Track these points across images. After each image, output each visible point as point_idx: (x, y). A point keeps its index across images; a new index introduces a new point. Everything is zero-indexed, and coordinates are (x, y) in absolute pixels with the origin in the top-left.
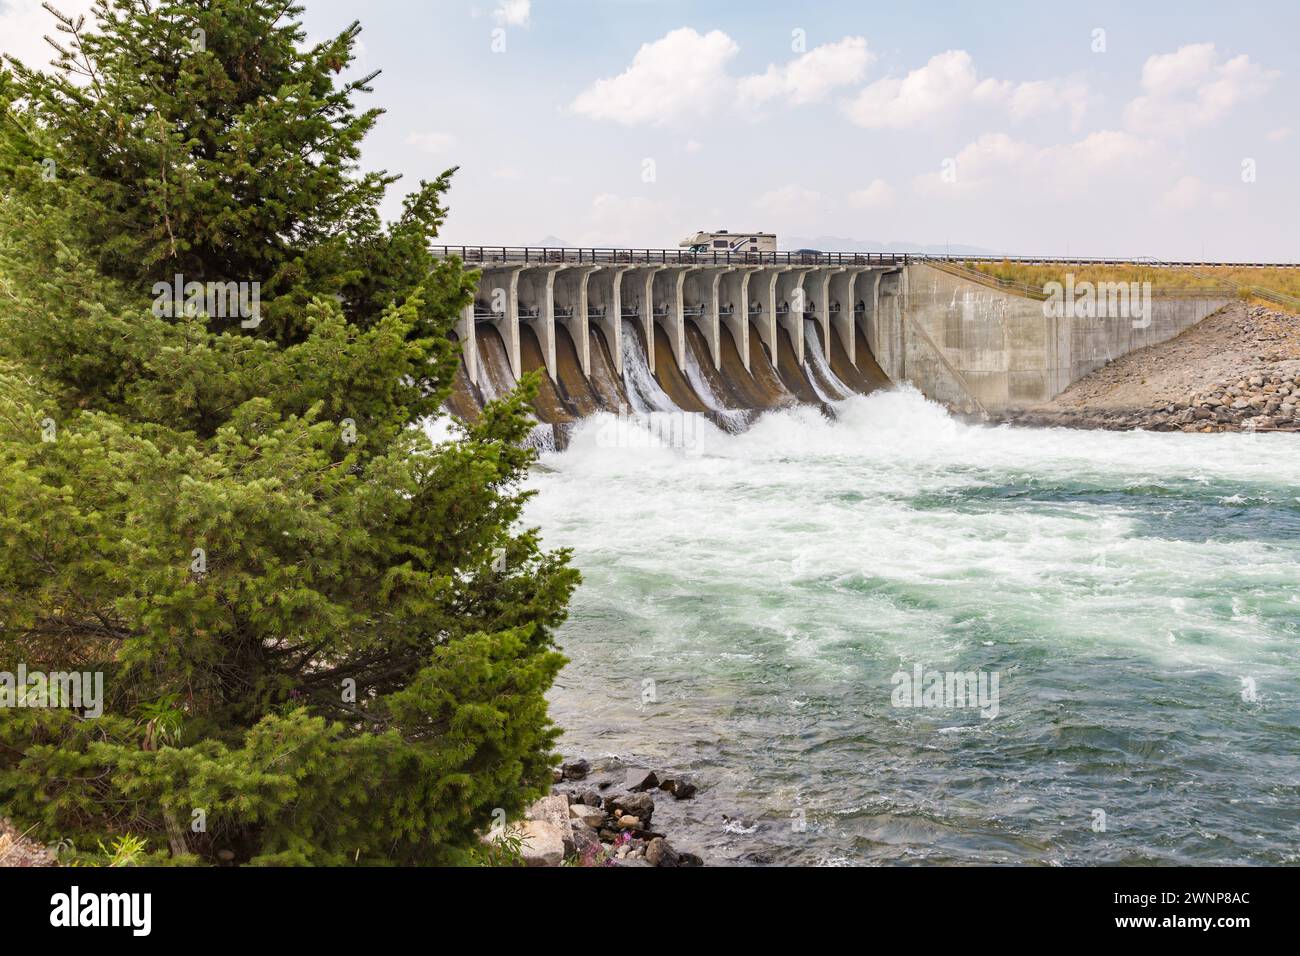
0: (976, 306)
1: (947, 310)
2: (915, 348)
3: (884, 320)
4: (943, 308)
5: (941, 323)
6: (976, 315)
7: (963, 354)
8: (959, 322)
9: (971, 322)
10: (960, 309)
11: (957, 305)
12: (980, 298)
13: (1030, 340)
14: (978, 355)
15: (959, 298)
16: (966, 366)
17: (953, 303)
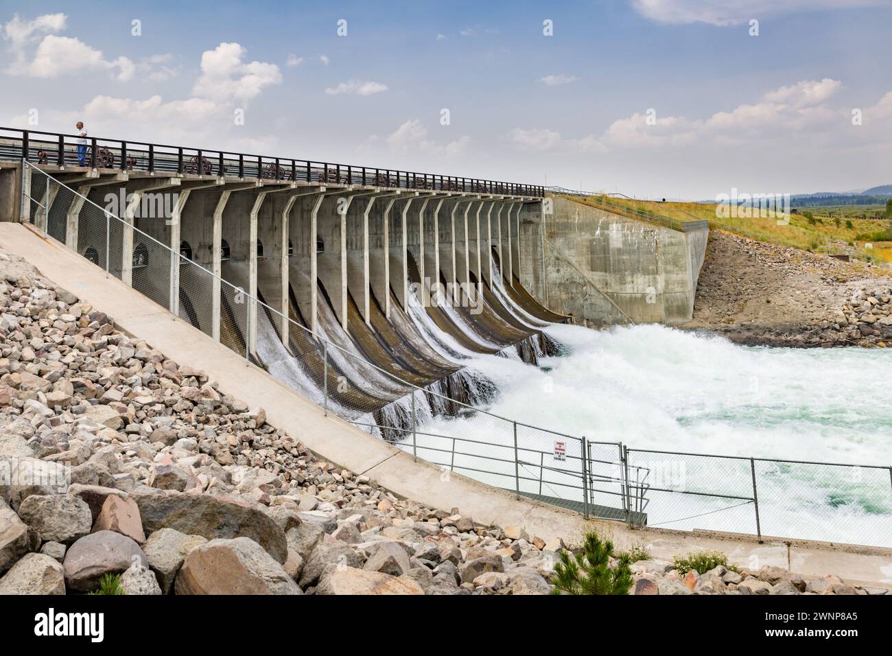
0: (625, 236)
1: (591, 238)
2: (558, 271)
3: (527, 245)
4: (587, 236)
5: (585, 250)
6: (625, 243)
7: (611, 278)
8: (606, 249)
9: (619, 250)
10: (606, 239)
11: (602, 234)
12: (630, 229)
13: (677, 266)
14: (629, 279)
15: (605, 226)
16: (615, 288)
17: (598, 232)
